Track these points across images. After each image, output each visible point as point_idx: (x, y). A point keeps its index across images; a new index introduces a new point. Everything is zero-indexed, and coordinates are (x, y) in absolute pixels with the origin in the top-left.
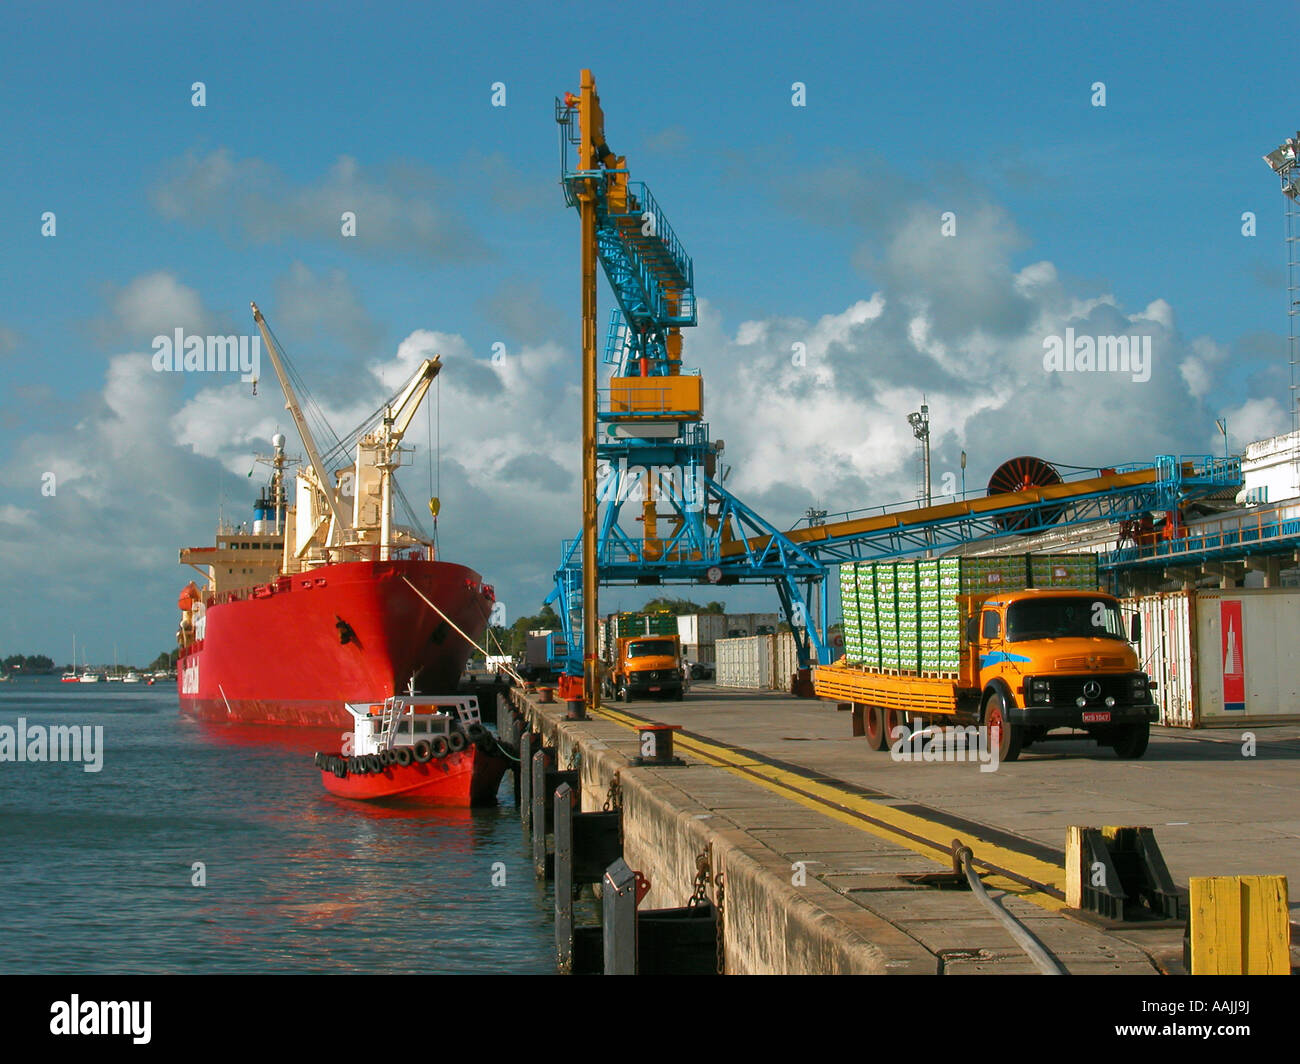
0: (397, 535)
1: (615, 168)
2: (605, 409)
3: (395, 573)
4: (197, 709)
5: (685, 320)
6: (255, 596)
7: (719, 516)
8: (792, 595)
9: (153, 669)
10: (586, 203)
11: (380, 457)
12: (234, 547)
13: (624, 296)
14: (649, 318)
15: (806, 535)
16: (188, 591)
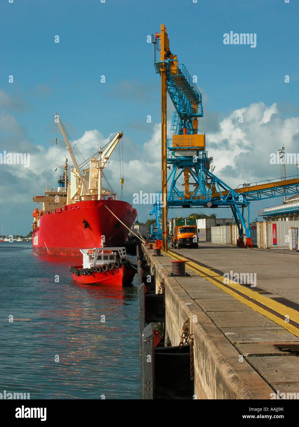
0: (104, 192)
1: (173, 59)
2: (171, 146)
3: (103, 204)
4: (37, 250)
5: (199, 115)
6: (56, 212)
7: (211, 184)
8: (237, 211)
9: (28, 237)
10: (163, 72)
11: (98, 165)
12: (51, 196)
13: (177, 106)
14: (187, 114)
15: (242, 190)
16: (35, 211)
